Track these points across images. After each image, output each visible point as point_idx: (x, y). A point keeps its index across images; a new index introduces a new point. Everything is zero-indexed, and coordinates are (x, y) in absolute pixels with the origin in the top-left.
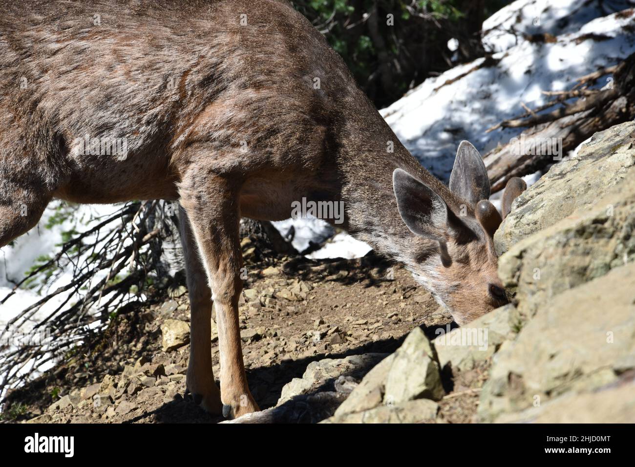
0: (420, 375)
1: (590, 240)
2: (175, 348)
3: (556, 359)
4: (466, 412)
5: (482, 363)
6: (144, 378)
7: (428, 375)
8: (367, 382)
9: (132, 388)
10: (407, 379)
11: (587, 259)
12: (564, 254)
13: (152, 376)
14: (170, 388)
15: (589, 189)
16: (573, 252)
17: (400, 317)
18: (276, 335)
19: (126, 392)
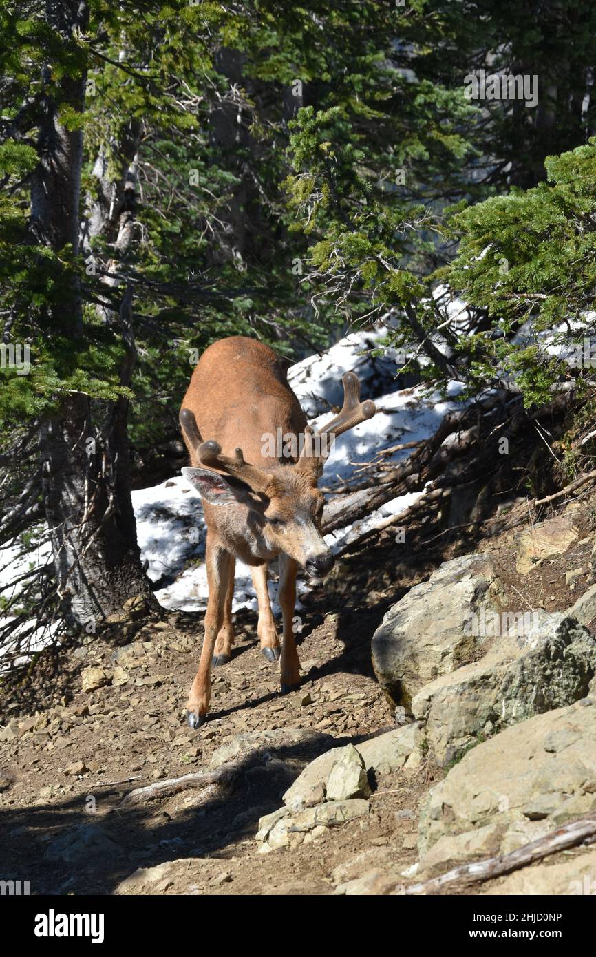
0: (355, 780)
1: (479, 690)
2: (92, 690)
3: (477, 798)
4: (390, 808)
5: (397, 769)
6: (74, 718)
7: (360, 780)
8: (306, 775)
9: (65, 726)
10: (345, 782)
11: (477, 703)
12: (461, 700)
13: (80, 716)
14: (97, 727)
15: (442, 608)
16: (467, 699)
17: (270, 670)
18: (173, 683)
19: (60, 729)
